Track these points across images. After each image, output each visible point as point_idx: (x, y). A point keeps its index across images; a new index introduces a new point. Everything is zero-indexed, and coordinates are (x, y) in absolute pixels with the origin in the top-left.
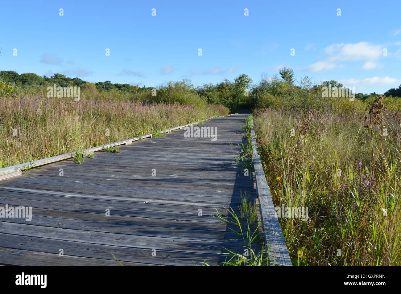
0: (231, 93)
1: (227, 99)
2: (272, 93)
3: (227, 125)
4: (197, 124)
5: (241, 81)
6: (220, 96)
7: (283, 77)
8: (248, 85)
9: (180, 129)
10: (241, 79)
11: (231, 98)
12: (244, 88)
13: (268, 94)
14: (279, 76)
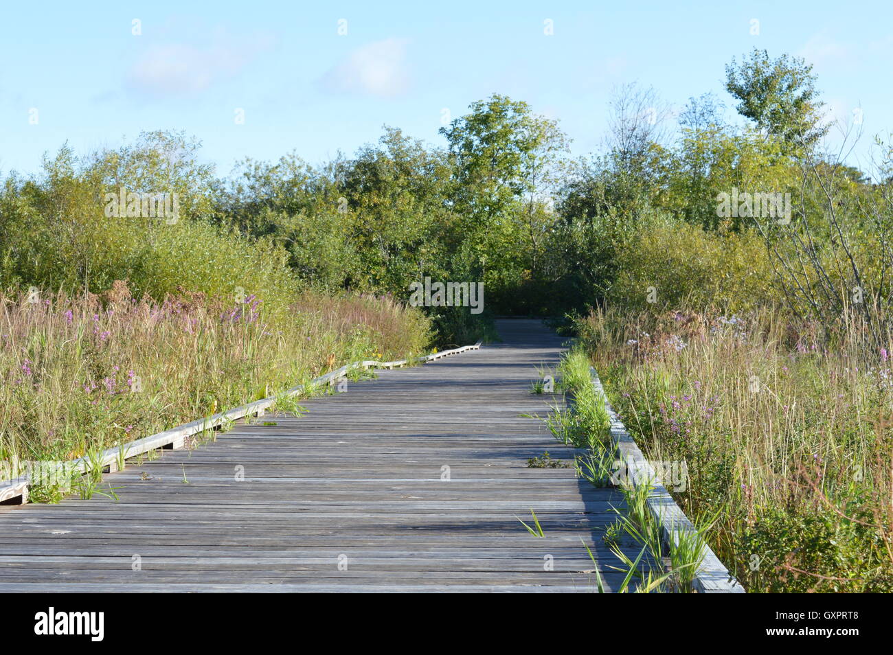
0: (432, 217)
1: (405, 253)
2: (688, 212)
3: (450, 419)
4: (261, 413)
5: (483, 140)
6: (363, 238)
8: (537, 162)
9: (175, 447)
10: (488, 128)
11: (431, 247)
12: (507, 185)
13: (667, 218)
14: (723, 106)
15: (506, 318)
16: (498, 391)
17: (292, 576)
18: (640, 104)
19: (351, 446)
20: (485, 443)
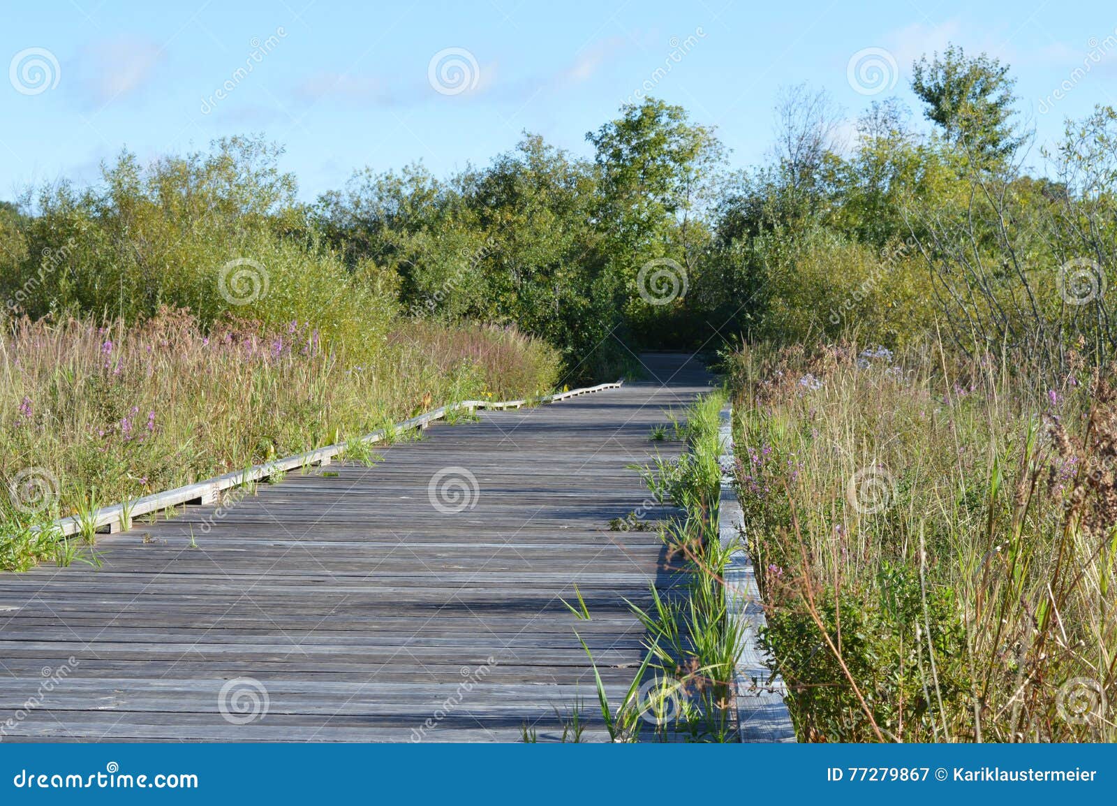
0: (571, 237)
1: (539, 278)
2: (862, 232)
3: (545, 470)
4: (326, 461)
5: (634, 149)
6: (493, 262)
7: (940, 117)
8: (693, 175)
9: (205, 502)
10: (639, 136)
11: (568, 271)
12: (658, 201)
13: (837, 239)
14: (909, 112)
15: (654, 352)
16: (613, 437)
17: (256, 669)
18: (810, 109)
19: (415, 501)
20: (573, 500)
